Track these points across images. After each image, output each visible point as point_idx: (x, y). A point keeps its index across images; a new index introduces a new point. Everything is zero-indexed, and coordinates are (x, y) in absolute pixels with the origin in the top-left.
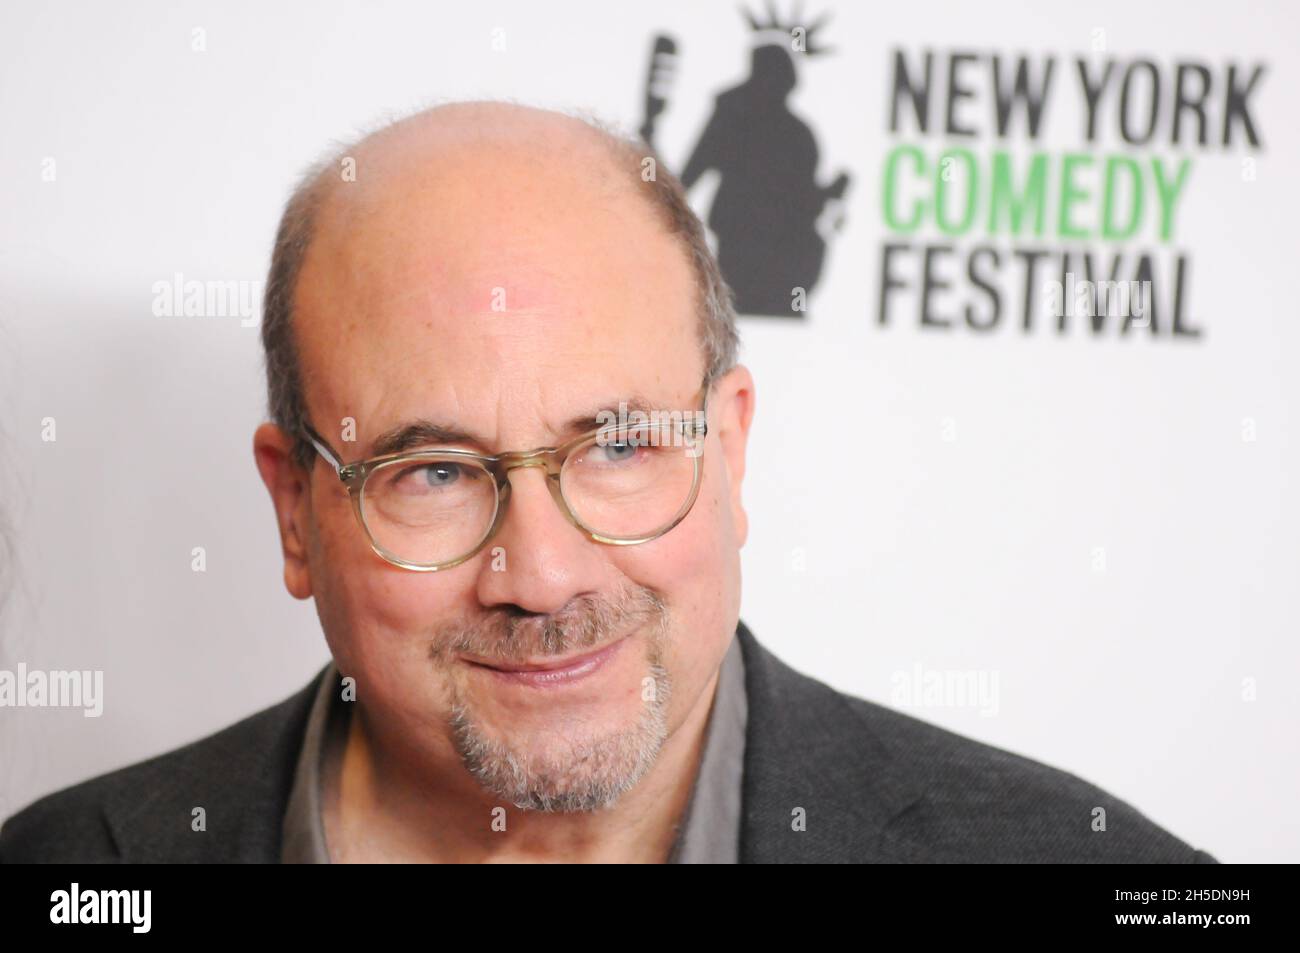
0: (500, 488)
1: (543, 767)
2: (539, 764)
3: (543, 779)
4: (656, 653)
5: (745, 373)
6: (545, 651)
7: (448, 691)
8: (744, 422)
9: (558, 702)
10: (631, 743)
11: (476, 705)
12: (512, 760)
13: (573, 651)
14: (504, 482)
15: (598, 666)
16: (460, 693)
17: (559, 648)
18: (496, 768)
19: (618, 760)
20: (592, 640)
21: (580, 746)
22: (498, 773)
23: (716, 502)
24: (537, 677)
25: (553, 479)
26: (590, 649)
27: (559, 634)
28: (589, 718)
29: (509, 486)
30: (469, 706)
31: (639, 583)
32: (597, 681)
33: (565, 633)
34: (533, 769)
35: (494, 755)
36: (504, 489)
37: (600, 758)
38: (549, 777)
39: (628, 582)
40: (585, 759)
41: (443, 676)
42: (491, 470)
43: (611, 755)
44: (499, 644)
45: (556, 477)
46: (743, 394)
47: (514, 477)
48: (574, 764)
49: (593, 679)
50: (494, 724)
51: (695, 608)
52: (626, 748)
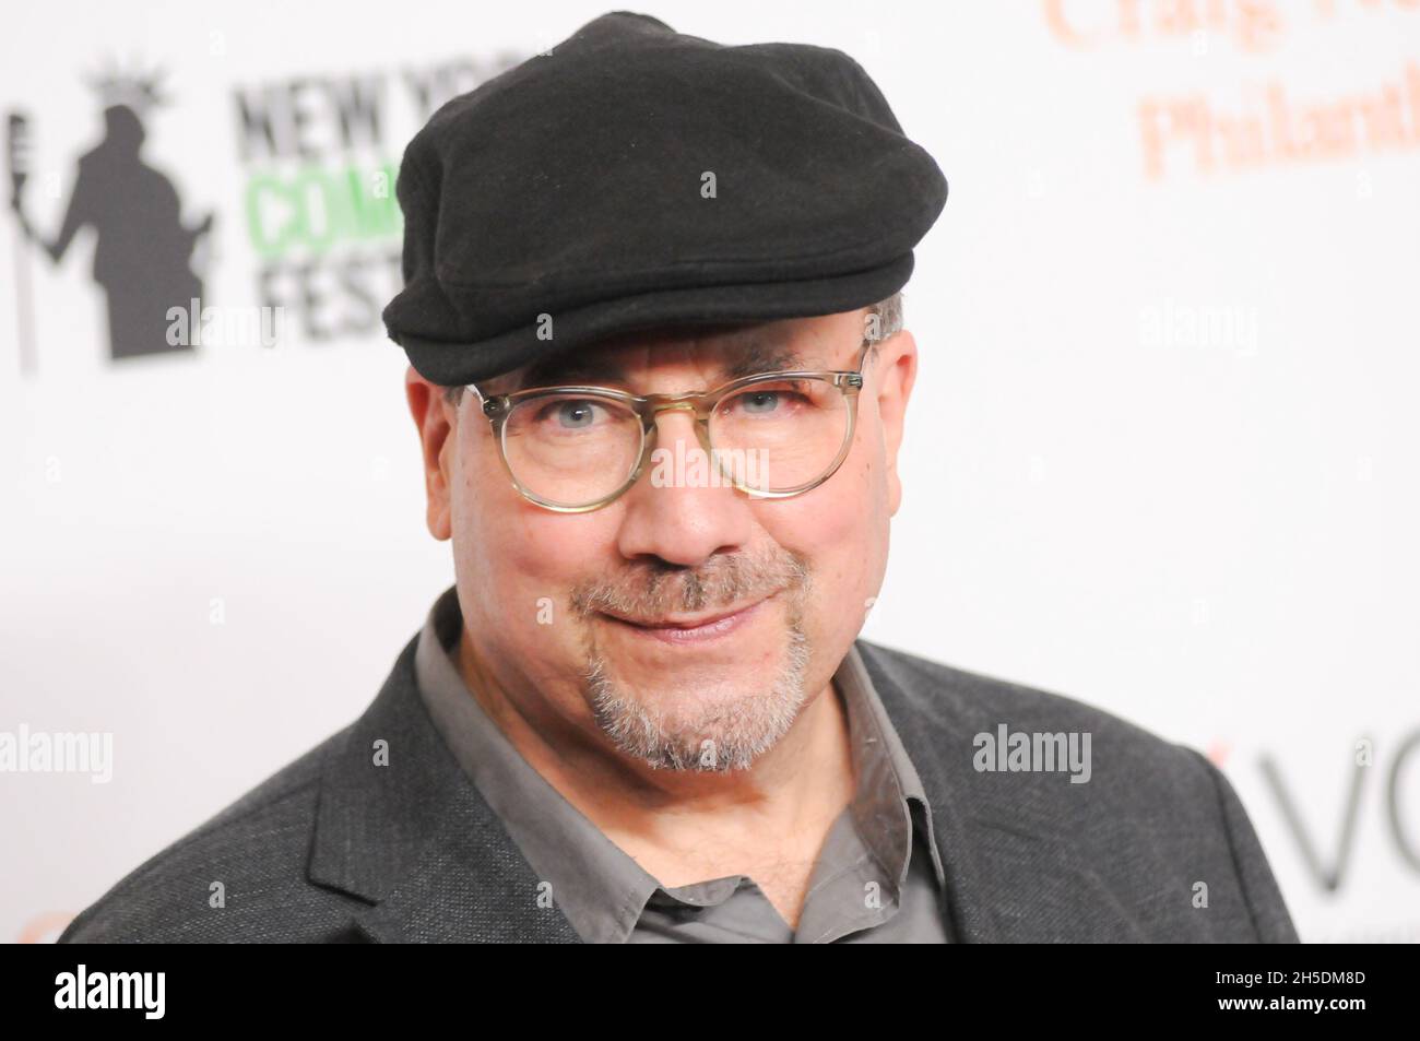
0: (646, 432)
1: (675, 725)
2: (671, 722)
3: (675, 737)
4: (796, 617)
5: (909, 338)
6: (686, 608)
7: (587, 646)
8: (905, 390)
9: (691, 660)
10: (764, 706)
11: (613, 660)
12: (644, 719)
13: (711, 610)
14: (650, 425)
15: (734, 627)
16: (598, 647)
17: (698, 605)
18: (628, 727)
19: (750, 721)
20: (731, 597)
21: (713, 706)
22: (630, 730)
23: (868, 467)
24: (674, 633)
25: (701, 426)
26: (729, 609)
27: (700, 590)
28: (723, 679)
29: (656, 429)
30: (606, 661)
31: (783, 547)
32: (732, 641)
33: (704, 590)
34: (665, 728)
35: (627, 712)
36: (650, 432)
37: (733, 720)
38: (681, 737)
39: (774, 544)
40: (716, 720)
41: (584, 629)
42: (638, 412)
43: (744, 717)
44: (640, 601)
45: (705, 422)
46: (905, 362)
47: (661, 421)
48: (706, 724)
49: (729, 639)
50: (627, 679)
51: (839, 576)
52: (759, 710)
